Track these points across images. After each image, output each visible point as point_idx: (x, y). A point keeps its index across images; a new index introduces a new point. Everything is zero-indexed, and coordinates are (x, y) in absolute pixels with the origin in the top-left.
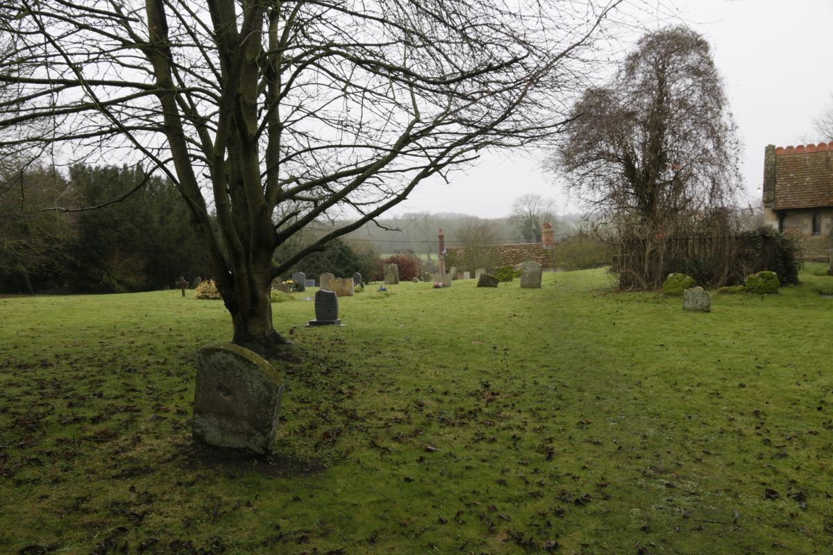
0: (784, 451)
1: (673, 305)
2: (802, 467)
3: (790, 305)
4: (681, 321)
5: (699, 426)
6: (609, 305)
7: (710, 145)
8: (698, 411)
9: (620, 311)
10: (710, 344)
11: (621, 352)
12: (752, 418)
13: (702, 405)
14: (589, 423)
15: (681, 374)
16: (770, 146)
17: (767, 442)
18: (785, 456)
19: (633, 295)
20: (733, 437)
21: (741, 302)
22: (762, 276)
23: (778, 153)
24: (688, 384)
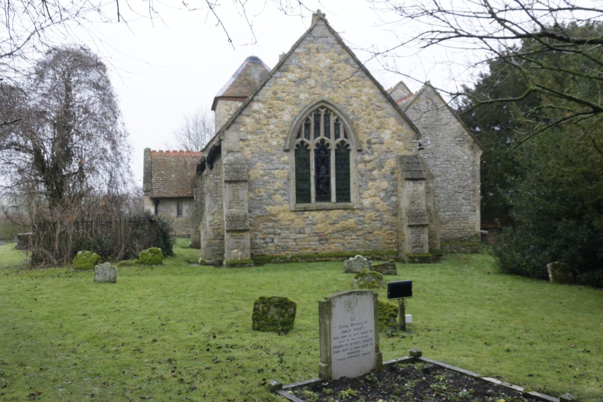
0: (193, 385)
1: (84, 279)
2: (207, 394)
3: (172, 273)
4: (95, 292)
5: (132, 378)
6: (25, 282)
7: (108, 147)
8: (128, 366)
9: (39, 287)
10: (123, 310)
11: (49, 325)
12: (167, 365)
13: (130, 361)
14: (40, 394)
15: (107, 337)
16: (147, 149)
17: (181, 381)
18: (195, 388)
19: (46, 271)
20: (158, 382)
21: (137, 273)
22: (151, 251)
23: (153, 154)
24: (113, 345)
